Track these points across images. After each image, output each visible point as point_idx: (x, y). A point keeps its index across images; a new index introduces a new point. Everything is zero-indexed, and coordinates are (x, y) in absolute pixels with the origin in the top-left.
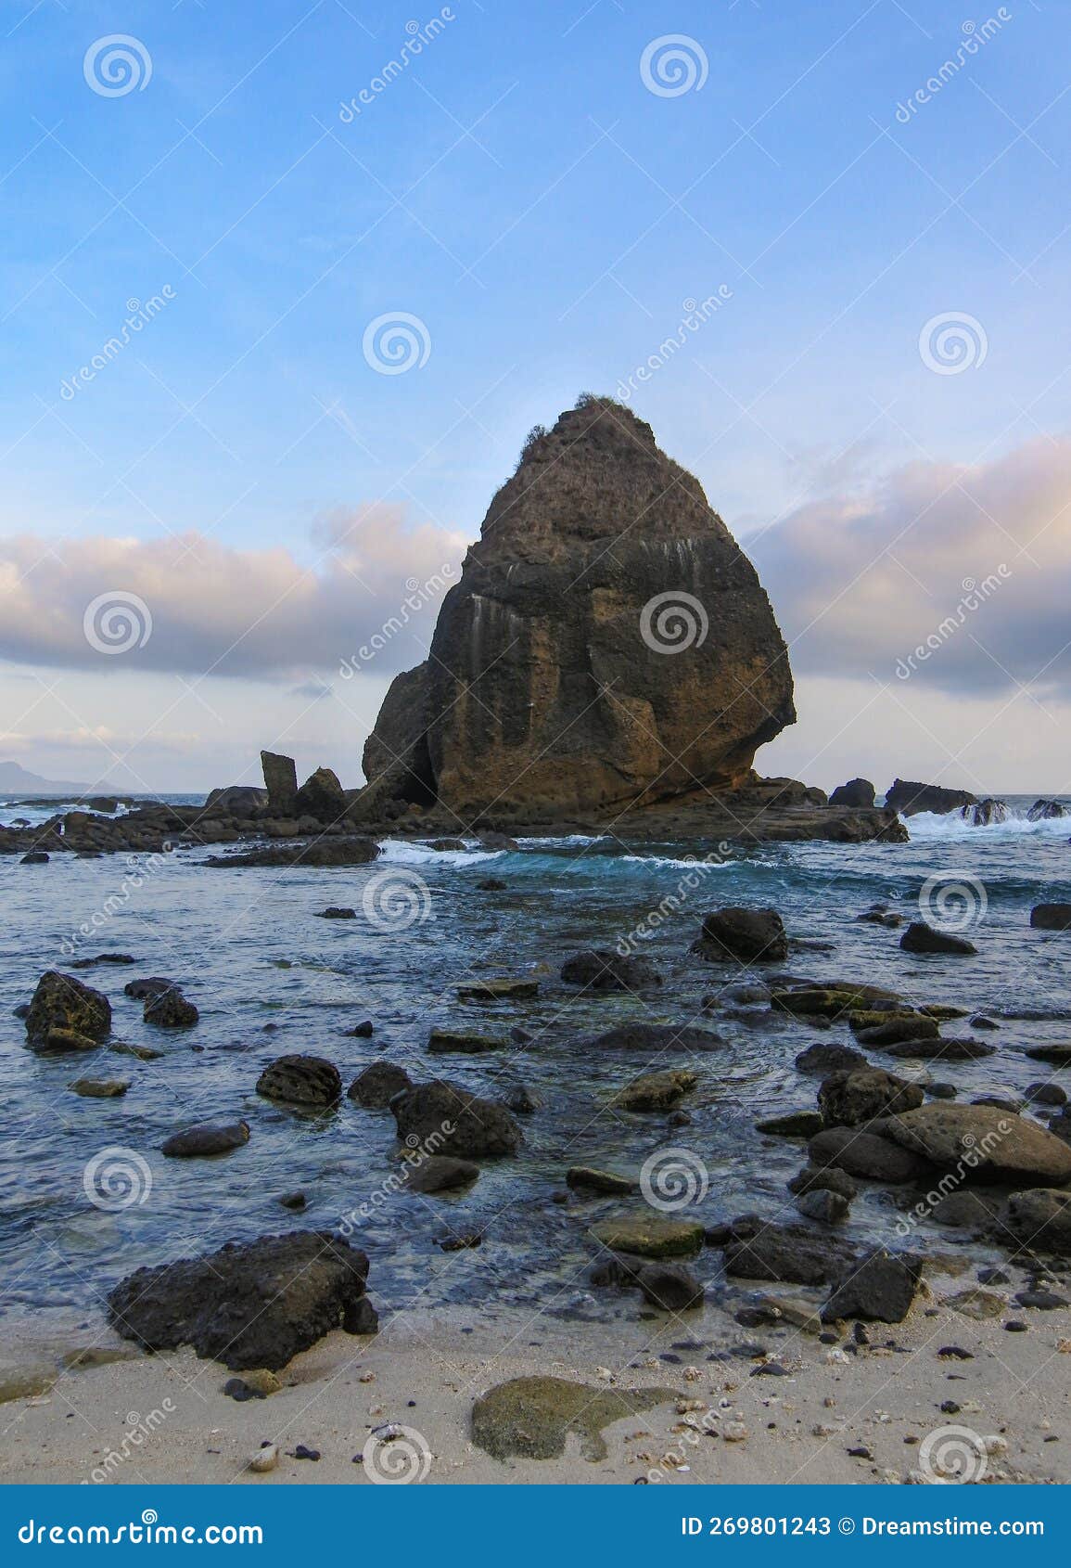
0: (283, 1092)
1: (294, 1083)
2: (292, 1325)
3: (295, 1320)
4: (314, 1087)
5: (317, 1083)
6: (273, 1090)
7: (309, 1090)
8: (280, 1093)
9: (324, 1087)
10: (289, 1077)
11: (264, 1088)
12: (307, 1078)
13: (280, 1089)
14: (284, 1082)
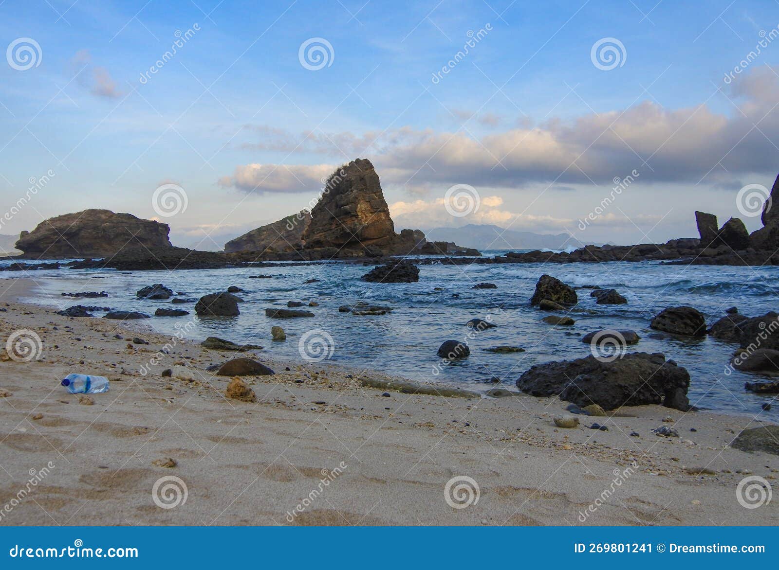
0: (666, 327)
1: (673, 322)
2: (620, 386)
3: (623, 383)
4: (685, 324)
5: (689, 322)
6: (660, 326)
7: (682, 326)
8: (664, 327)
9: (692, 324)
10: (669, 318)
11: (654, 325)
12: (682, 318)
13: (664, 325)
14: (667, 321)
